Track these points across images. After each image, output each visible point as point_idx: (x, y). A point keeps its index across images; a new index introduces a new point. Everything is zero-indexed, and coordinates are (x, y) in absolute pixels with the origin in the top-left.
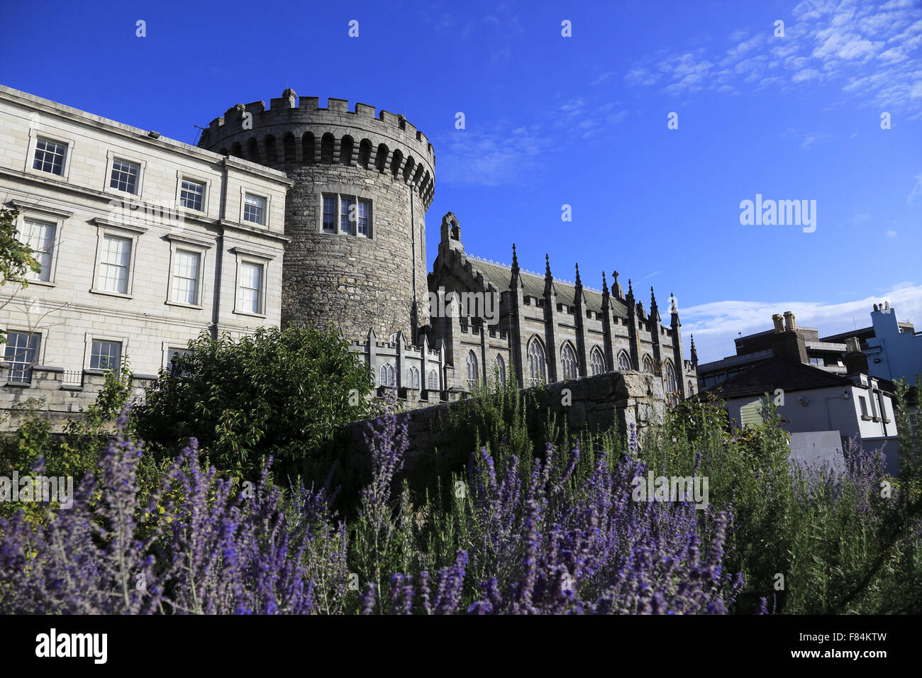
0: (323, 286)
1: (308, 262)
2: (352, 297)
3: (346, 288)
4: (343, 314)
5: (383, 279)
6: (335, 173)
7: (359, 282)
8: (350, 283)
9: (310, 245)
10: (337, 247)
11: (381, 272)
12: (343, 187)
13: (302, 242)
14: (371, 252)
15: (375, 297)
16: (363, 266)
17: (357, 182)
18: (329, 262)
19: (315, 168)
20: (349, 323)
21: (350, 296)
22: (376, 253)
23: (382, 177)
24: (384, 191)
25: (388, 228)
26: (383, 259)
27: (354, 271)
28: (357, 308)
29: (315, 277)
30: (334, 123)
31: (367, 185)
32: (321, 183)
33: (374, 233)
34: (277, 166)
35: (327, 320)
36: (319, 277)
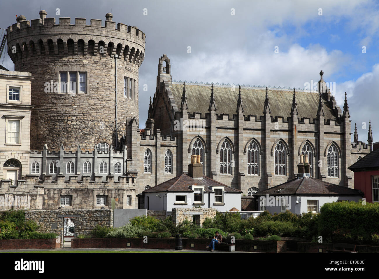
0: (59, 122)
1: (52, 110)
2: (75, 127)
3: (71, 122)
4: (70, 135)
5: (93, 115)
6: (66, 59)
7: (79, 118)
8: (73, 119)
9: (54, 100)
10: (67, 101)
11: (92, 111)
12: (70, 67)
13: (50, 99)
14: (86, 101)
15: (88, 125)
16: (82, 109)
17: (78, 63)
18: (62, 109)
19: (56, 58)
20: (73, 140)
21: (73, 126)
22: (89, 101)
23: (93, 57)
24: (95, 65)
25: (97, 86)
26: (94, 104)
27: (76, 113)
28: (77, 132)
29: (56, 117)
30: (62, 33)
31: (84, 64)
32: (59, 66)
33: (88, 90)
34: (37, 57)
35: (62, 139)
36: (58, 117)
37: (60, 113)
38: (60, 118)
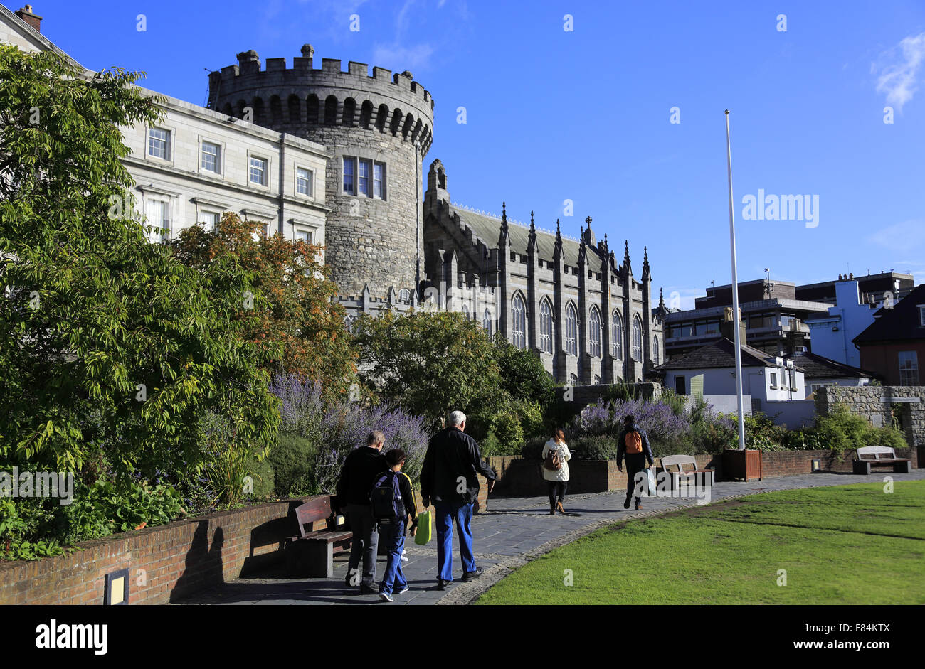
0: (345, 245)
3: (365, 248)
4: (362, 271)
5: (394, 239)
6: (355, 136)
7: (375, 243)
8: (368, 243)
11: (393, 233)
12: (361, 150)
14: (385, 214)
15: (388, 256)
16: (379, 227)
17: (374, 146)
18: (350, 223)
19: (337, 130)
21: (368, 255)
23: (394, 139)
24: (396, 153)
25: (398, 190)
26: (395, 220)
27: (372, 232)
28: (374, 266)
29: (339, 237)
30: (356, 88)
31: (382, 148)
32: (342, 146)
33: (388, 195)
34: (299, 126)
35: (350, 276)
36: (341, 237)
37: (345, 229)
38: (346, 239)
